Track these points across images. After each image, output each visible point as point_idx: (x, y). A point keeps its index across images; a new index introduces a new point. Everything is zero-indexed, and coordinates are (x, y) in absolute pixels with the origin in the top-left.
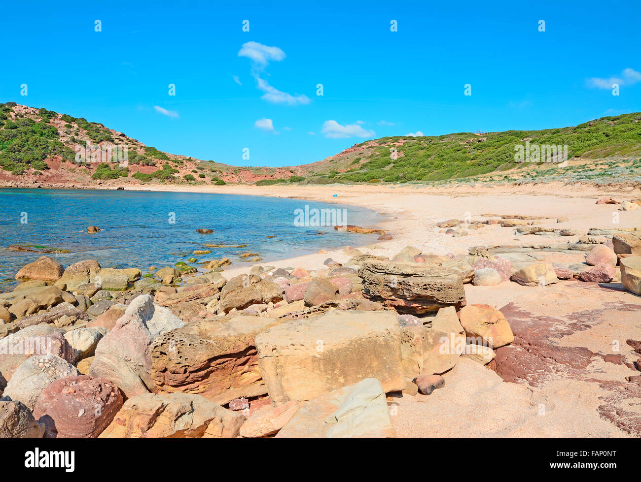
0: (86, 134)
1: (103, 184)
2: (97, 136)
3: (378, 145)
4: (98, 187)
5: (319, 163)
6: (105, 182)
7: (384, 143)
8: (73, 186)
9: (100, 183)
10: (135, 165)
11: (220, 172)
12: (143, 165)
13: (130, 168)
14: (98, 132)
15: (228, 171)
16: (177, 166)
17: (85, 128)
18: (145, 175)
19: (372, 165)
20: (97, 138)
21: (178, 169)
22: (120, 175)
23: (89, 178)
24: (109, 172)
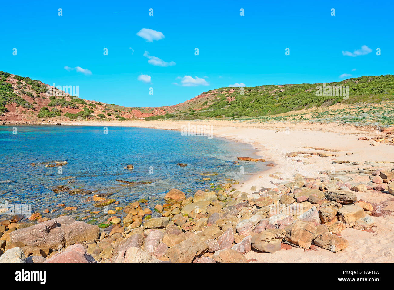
0: (31, 88)
1: (45, 121)
2: (39, 89)
3: (217, 93)
4: (42, 123)
5: (181, 105)
6: (47, 119)
7: (222, 92)
8: (26, 123)
9: (43, 121)
10: (65, 108)
11: (120, 111)
12: (71, 108)
13: (62, 110)
14: (39, 87)
15: (125, 111)
16: (92, 108)
17: (30, 84)
18: (73, 114)
19: (216, 106)
20: (39, 91)
21: (93, 110)
22: (56, 114)
23: (35, 117)
24: (48, 113)
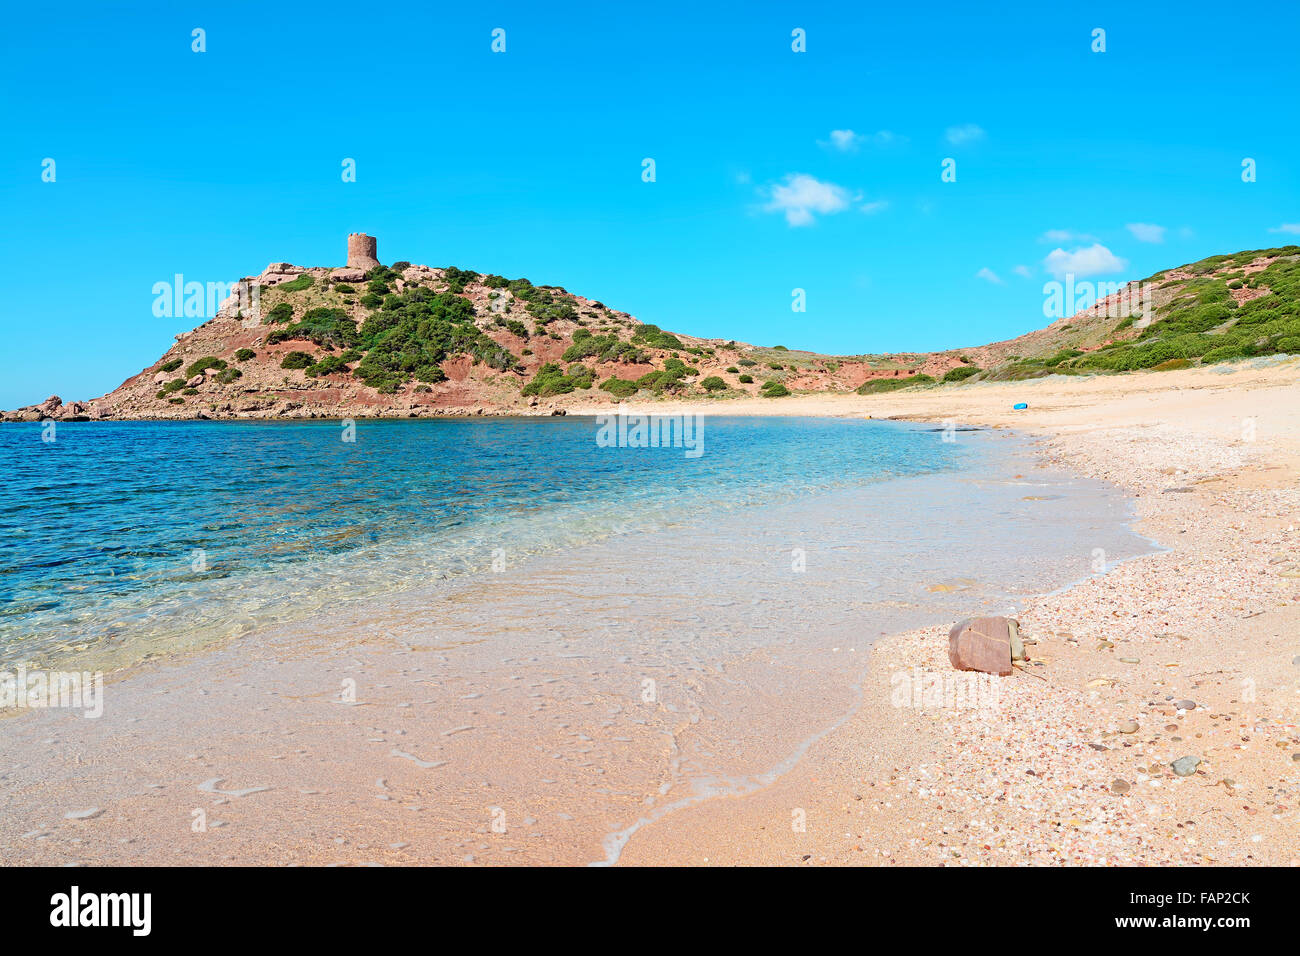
0: (526, 308)
1: (537, 406)
2: (544, 311)
3: (1191, 277)
4: (528, 412)
5: (1033, 336)
6: (545, 400)
8: (480, 412)
9: (535, 404)
10: (611, 363)
11: (793, 369)
12: (626, 363)
13: (598, 369)
14: (548, 304)
15: (812, 367)
16: (696, 361)
17: (525, 297)
18: (624, 382)
19: (1172, 325)
20: (545, 315)
21: (698, 367)
22: (578, 385)
23: (515, 394)
24: (556, 381)
